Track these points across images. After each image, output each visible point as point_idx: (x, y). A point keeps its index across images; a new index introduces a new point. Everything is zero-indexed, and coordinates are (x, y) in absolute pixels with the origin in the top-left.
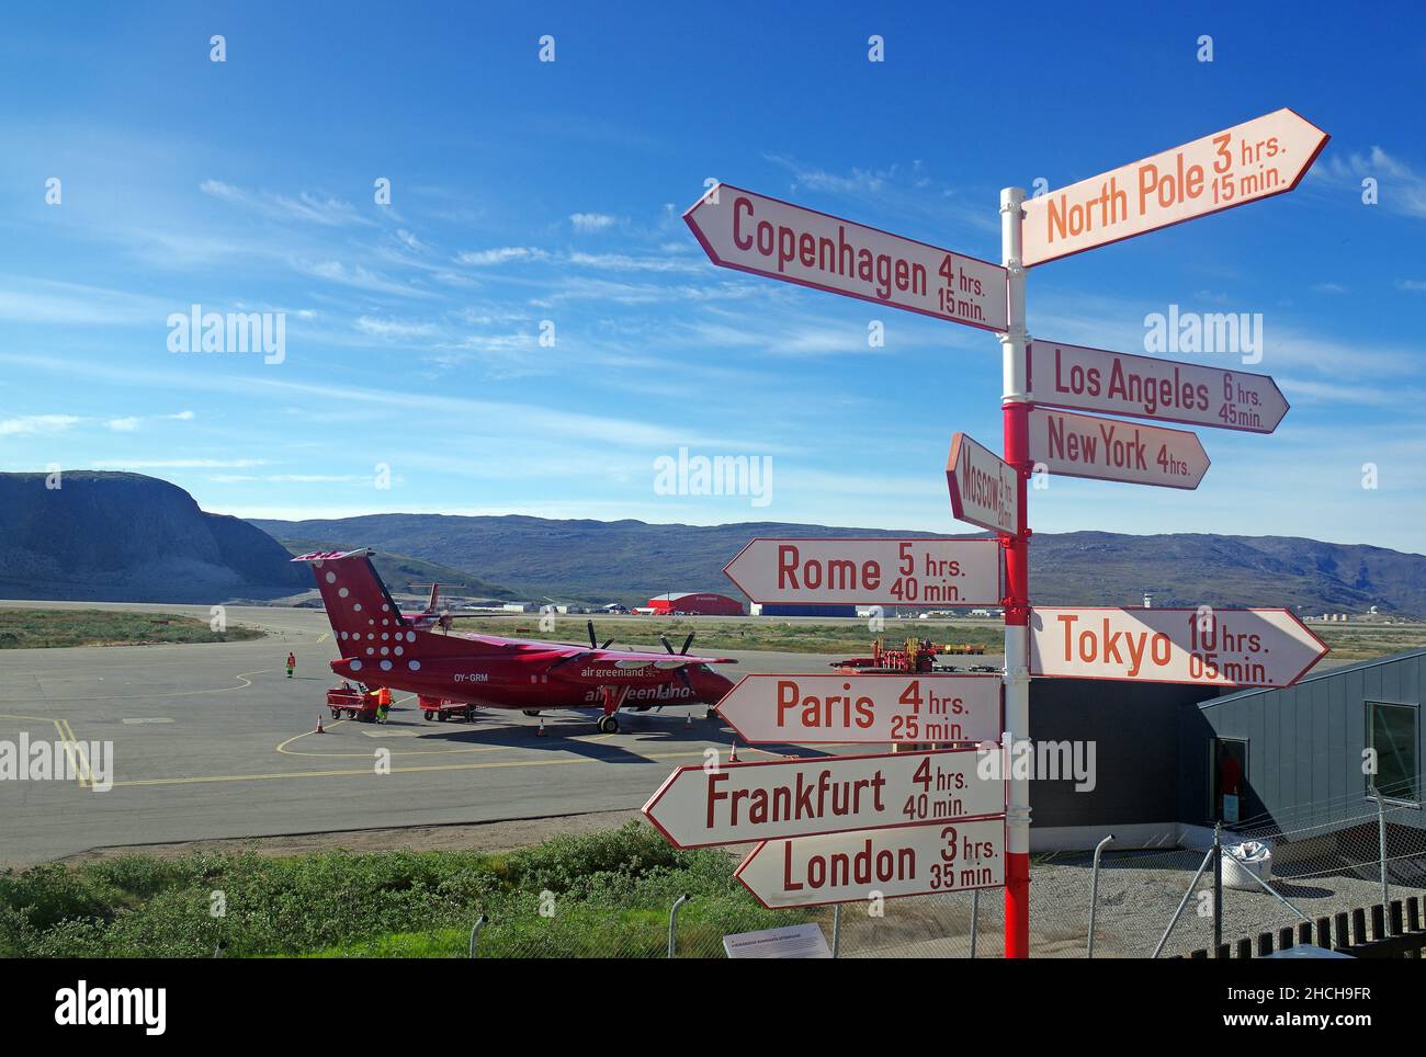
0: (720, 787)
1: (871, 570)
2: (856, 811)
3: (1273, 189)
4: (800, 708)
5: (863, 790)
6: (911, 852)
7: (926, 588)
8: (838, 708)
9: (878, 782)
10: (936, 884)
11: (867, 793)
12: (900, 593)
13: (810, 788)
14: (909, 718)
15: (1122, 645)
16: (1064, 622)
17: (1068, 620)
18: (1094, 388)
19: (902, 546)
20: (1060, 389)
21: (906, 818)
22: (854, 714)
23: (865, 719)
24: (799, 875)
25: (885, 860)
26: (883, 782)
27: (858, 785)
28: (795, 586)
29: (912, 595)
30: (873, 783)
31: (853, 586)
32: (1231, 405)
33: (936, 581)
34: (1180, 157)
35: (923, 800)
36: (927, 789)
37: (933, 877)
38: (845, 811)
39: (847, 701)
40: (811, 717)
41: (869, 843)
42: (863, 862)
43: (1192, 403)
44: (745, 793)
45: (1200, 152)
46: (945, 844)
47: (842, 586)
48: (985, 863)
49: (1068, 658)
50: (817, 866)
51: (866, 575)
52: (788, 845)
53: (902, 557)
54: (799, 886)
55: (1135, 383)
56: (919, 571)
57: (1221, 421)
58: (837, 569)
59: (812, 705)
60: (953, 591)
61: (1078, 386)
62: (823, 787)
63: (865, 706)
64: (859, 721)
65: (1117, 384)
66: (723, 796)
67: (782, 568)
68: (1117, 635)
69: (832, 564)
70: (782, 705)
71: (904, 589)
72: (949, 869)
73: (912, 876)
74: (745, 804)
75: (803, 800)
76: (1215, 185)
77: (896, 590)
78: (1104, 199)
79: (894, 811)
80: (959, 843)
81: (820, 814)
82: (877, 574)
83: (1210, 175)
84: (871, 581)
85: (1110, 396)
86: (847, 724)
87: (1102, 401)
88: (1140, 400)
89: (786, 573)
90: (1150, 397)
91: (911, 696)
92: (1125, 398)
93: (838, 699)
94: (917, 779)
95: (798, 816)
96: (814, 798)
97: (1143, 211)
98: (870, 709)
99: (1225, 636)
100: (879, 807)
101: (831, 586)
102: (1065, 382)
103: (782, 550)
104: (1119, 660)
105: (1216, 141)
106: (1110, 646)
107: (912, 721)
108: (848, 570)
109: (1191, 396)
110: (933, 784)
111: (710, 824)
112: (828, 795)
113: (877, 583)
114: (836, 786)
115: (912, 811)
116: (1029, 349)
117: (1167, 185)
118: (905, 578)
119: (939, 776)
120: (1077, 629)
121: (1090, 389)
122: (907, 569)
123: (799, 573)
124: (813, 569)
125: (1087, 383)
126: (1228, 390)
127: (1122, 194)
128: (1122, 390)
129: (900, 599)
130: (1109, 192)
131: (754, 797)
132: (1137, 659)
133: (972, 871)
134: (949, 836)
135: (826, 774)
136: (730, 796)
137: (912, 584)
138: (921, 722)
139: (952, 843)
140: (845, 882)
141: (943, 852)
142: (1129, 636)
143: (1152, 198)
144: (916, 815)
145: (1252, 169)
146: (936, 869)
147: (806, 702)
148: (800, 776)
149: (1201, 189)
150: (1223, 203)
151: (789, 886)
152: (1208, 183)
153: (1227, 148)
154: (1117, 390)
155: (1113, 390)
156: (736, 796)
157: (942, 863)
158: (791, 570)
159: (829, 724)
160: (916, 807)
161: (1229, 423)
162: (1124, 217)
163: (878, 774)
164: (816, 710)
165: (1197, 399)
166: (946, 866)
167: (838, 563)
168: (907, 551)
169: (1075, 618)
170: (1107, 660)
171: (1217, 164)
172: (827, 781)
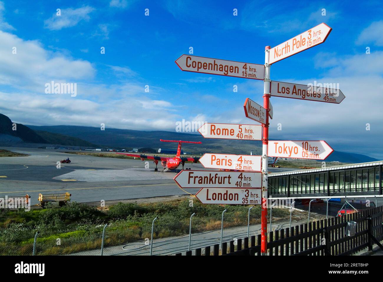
0: (191, 175)
1: (232, 131)
2: (224, 183)
3: (320, 42)
4: (216, 161)
5: (225, 179)
6: (237, 194)
7: (245, 136)
8: (224, 161)
9: (229, 177)
10: (243, 202)
12: (239, 137)
13: (213, 177)
14: (240, 164)
15: (287, 149)
16: (275, 144)
17: (276, 143)
18: (288, 92)
19: (239, 126)
20: (278, 92)
21: (236, 186)
22: (227, 163)
23: (230, 164)
24: (210, 197)
25: (231, 195)
26: (231, 177)
27: (224, 178)
28: (214, 134)
29: (241, 137)
30: (228, 177)
31: (228, 135)
32: (327, 97)
33: (247, 134)
34: (301, 36)
35: (240, 182)
36: (241, 180)
37: (243, 200)
38: (221, 183)
39: (226, 160)
40: (218, 163)
41: (227, 191)
42: (225, 195)
43: (316, 96)
44: (197, 177)
45: (305, 35)
46: (246, 193)
47: (225, 135)
48: (256, 199)
49: (276, 152)
50: (214, 195)
51: (231, 132)
52: (208, 190)
53: (239, 128)
54: (210, 199)
55: (299, 91)
56: (243, 132)
58: (224, 131)
59: (218, 160)
60: (251, 137)
61: (283, 92)
62: (216, 177)
63: (230, 161)
65: (294, 91)
66: (192, 177)
67: (211, 130)
68: (287, 147)
69: (223, 129)
70: (212, 160)
71: (240, 136)
72: (247, 199)
73: (238, 200)
74: (197, 179)
75: (211, 180)
76: (308, 42)
78: (285, 47)
79: (233, 185)
80: (250, 194)
81: (215, 183)
82: (233, 132)
83: (307, 40)
84: (232, 134)
85: (292, 94)
86: (226, 165)
87: (290, 95)
88: (301, 95)
90: (304, 94)
91: (240, 159)
92: (296, 94)
93: (224, 159)
94: (239, 177)
95: (210, 183)
96: (214, 179)
97: (293, 50)
98: (231, 162)
99: (310, 147)
100: (229, 183)
101: (223, 134)
102: (280, 91)
103: (212, 126)
104: (287, 153)
105: (308, 32)
106: (285, 150)
107: (240, 165)
108: (227, 131)
110: (243, 179)
111: (189, 183)
112: (217, 179)
114: (219, 177)
115: (238, 185)
116: (271, 83)
117: (298, 43)
118: (240, 133)
119: (245, 178)
120: (278, 146)
122: (240, 131)
123: (215, 131)
124: (219, 130)
125: (286, 91)
127: (289, 46)
128: (296, 93)
130: (287, 46)
131: (199, 178)
132: (291, 152)
133: (253, 200)
134: (247, 192)
135: (217, 174)
136: (194, 177)
137: (241, 135)
138: (242, 165)
139: (248, 193)
140: (221, 199)
141: (245, 195)
142: (289, 147)
143: (295, 46)
144: (239, 186)
145: (315, 38)
146: (243, 199)
147: (217, 160)
148: (210, 174)
149: (305, 43)
150: (309, 46)
151: (208, 199)
152: (306, 42)
153: (310, 33)
154: (294, 93)
155: (293, 93)
156: (195, 177)
157: (245, 198)
158: (213, 130)
159: (222, 165)
160: (239, 184)
162: (289, 52)
163: (229, 176)
164: (219, 161)
166: (246, 198)
168: (241, 127)
169: (278, 143)
170: (284, 153)
171: (308, 37)
172: (217, 176)
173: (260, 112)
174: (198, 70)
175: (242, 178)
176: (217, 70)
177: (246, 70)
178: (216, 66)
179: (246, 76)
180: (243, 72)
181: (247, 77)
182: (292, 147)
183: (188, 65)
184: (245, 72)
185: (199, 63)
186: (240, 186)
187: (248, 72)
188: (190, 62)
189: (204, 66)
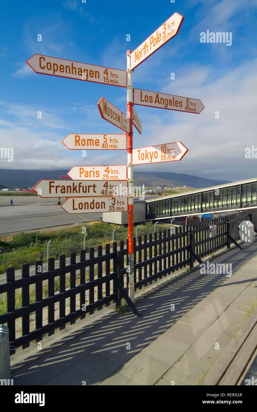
0: (52, 184)
1: (97, 141)
2: (89, 192)
3: (173, 34)
4: (84, 173)
6: (104, 203)
7: (110, 145)
8: (92, 173)
9: (94, 186)
10: (110, 210)
11: (91, 189)
12: (104, 147)
13: (76, 186)
14: (107, 175)
15: (149, 155)
16: (138, 152)
17: (139, 151)
18: (151, 101)
19: (104, 136)
20: (141, 101)
21: (102, 195)
22: (95, 174)
23: (98, 175)
24: (76, 206)
25: (98, 204)
26: (96, 186)
27: (89, 187)
28: (79, 145)
29: (107, 147)
30: (93, 186)
31: (93, 145)
32: (188, 106)
33: (112, 144)
34: (157, 32)
35: (106, 191)
36: (107, 188)
37: (110, 208)
38: (86, 192)
39: (94, 172)
40: (87, 175)
41: (93, 200)
42: (92, 204)
44: (59, 186)
45: (160, 30)
46: (112, 201)
47: (90, 145)
48: (122, 206)
49: (139, 160)
50: (81, 205)
51: (96, 143)
52: (73, 200)
53: (104, 138)
54: (77, 209)
55: (162, 100)
56: (108, 142)
57: (185, 110)
58: (89, 141)
59: (87, 173)
60: (116, 146)
61: (146, 100)
62: (80, 186)
63: (98, 173)
64: (96, 176)
65: (157, 100)
66: (54, 186)
67: (76, 141)
68: (148, 153)
69: (88, 140)
70: (81, 173)
71: (105, 146)
72: (113, 207)
73: (104, 208)
74: (59, 189)
75: (75, 189)
76: (163, 38)
77: (103, 146)
78: (144, 48)
79: (99, 193)
80: (116, 201)
81: (79, 192)
82: (98, 142)
83: (162, 35)
84: (97, 144)
85: (155, 103)
86: (94, 177)
87: (153, 104)
88: (163, 104)
89: (77, 142)
90: (166, 103)
91: (107, 170)
92: (159, 104)
93: (92, 171)
94: (104, 186)
95: (74, 192)
96: (77, 188)
97: (151, 49)
98: (99, 173)
99: (168, 150)
100: (95, 192)
101: (88, 145)
102: (143, 99)
103: (76, 136)
104: (148, 159)
105: (163, 26)
106: (147, 156)
107: (107, 176)
108: (92, 141)
109: (177, 104)
110: (109, 188)
111: (50, 192)
112: (81, 188)
113: (98, 145)
114: (83, 186)
115: (103, 193)
116: (133, 90)
117: (155, 40)
118: (105, 143)
119: (110, 186)
120: (141, 153)
121: (150, 101)
122: (105, 141)
123: (80, 142)
124: (83, 141)
125: (149, 100)
126: (188, 102)
127: (147, 46)
128: (159, 102)
129: (104, 148)
130: (145, 46)
131: (62, 187)
132: (151, 158)
133: (119, 208)
134: (114, 200)
135: (81, 183)
136: (55, 187)
137: (106, 144)
138: (109, 176)
140: (88, 208)
141: (112, 203)
142: (150, 153)
143: (152, 45)
144: (104, 194)
145: (170, 31)
146: (110, 207)
147: (85, 172)
148: (74, 184)
149: (161, 39)
150: (164, 42)
151: (74, 209)
152: (162, 38)
153: (165, 27)
154: (157, 102)
155: (156, 102)
156: (57, 187)
157: (112, 205)
158: (78, 141)
159: (90, 177)
160: (104, 192)
161: (188, 111)
162: (147, 52)
163: (94, 184)
164: (88, 174)
165: (179, 104)
166: (113, 206)
167: (89, 140)
168: (105, 137)
169: (140, 151)
170: (146, 159)
171: (163, 32)
172: (81, 185)
173: (121, 118)
174: (54, 73)
175: (108, 186)
176: (76, 74)
177: (107, 76)
178: (74, 69)
179: (108, 81)
180: (104, 77)
181: (109, 83)
182: (153, 152)
183: (43, 67)
184: (107, 77)
185: (54, 64)
186: (106, 194)
187: (110, 78)
188: (44, 64)
189: (60, 69)
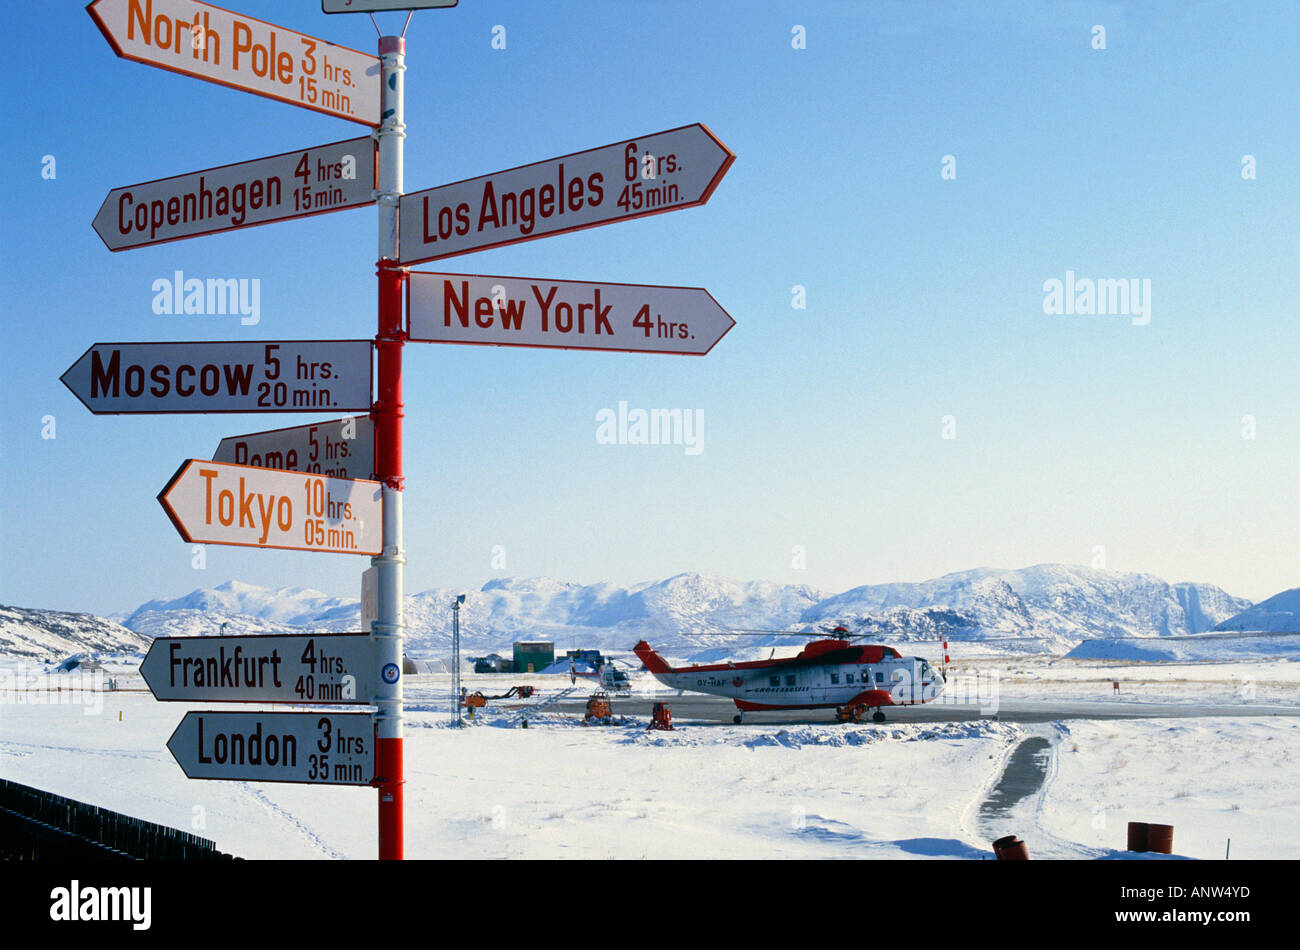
5: (265, 665)
9: (276, 660)
10: (313, 774)
13: (230, 660)
26: (279, 660)
27: (262, 662)
32: (634, 186)
35: (310, 681)
36: (313, 671)
37: (310, 767)
38: (253, 683)
43: (581, 201)
44: (190, 661)
46: (321, 734)
48: (355, 759)
54: (209, 760)
55: (507, 202)
57: (621, 211)
61: (447, 229)
62: (238, 661)
65: (489, 212)
66: (178, 661)
72: (324, 761)
73: (294, 762)
75: (225, 671)
80: (334, 735)
81: (237, 684)
85: (480, 228)
87: (471, 238)
92: (497, 225)
95: (223, 685)
96: (232, 668)
100: (278, 684)
102: (433, 231)
109: (580, 193)
110: (317, 667)
112: (241, 667)
114: (246, 660)
115: (302, 690)
119: (322, 660)
121: (458, 228)
125: (456, 223)
126: (631, 165)
128: (494, 217)
131: (196, 665)
133: (343, 766)
134: (325, 726)
135: (238, 649)
136: (182, 662)
139: (327, 735)
141: (321, 742)
144: (305, 694)
146: (313, 760)
148: (222, 650)
151: (202, 759)
154: (488, 219)
155: (483, 219)
156: (185, 663)
157: (319, 754)
160: (305, 686)
161: (632, 210)
163: (275, 652)
165: (588, 193)
166: (322, 757)
172: (240, 655)
175: (315, 661)
177: (306, 182)
180: (297, 193)
